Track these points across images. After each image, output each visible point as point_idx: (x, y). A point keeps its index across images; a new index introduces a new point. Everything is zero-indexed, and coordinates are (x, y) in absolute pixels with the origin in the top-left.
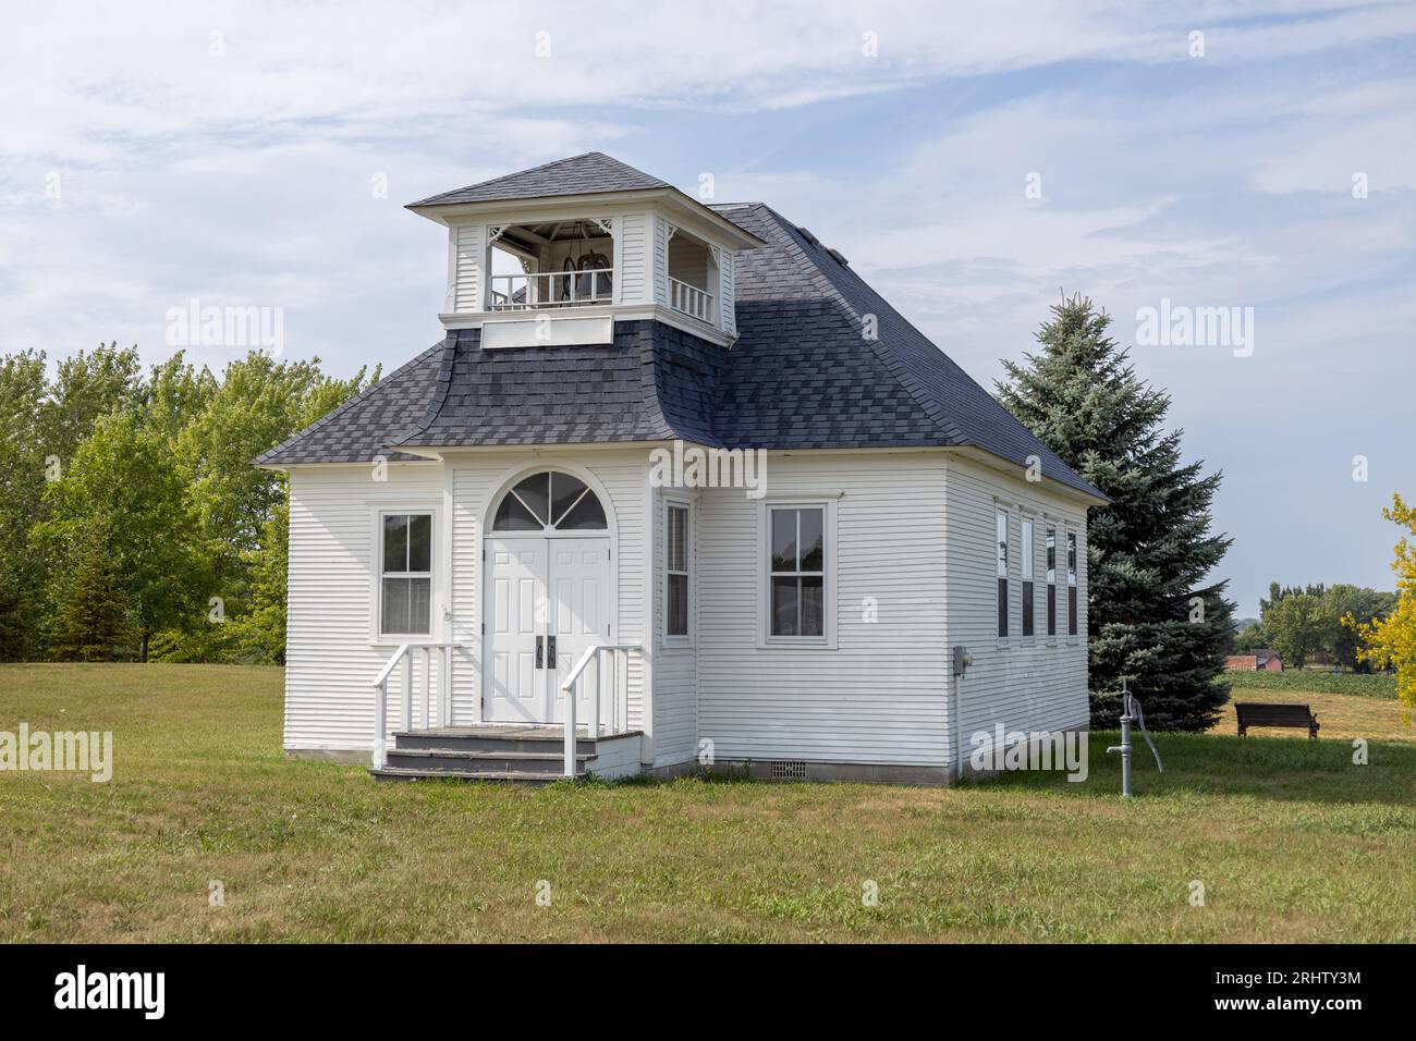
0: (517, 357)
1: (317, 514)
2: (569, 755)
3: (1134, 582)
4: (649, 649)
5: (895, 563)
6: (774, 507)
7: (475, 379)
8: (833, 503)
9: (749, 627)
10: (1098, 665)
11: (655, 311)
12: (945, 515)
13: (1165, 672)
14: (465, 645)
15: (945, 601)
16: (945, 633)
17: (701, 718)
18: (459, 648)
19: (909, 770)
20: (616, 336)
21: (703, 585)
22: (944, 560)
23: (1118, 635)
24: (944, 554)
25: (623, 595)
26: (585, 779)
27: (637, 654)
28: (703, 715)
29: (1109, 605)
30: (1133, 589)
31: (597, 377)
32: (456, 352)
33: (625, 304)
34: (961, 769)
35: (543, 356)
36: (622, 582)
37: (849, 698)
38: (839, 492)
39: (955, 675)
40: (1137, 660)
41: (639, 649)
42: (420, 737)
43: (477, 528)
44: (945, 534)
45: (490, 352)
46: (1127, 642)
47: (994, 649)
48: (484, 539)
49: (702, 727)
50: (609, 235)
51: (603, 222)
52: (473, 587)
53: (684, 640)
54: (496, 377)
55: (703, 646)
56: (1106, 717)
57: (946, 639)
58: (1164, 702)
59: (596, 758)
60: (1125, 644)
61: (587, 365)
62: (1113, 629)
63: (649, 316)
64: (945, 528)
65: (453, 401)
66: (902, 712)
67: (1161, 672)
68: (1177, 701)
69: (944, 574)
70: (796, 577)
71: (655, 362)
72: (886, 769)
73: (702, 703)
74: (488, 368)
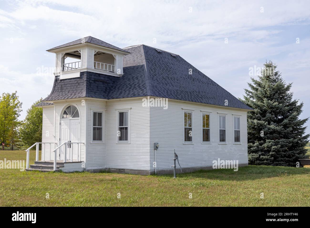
0: (65, 81)
1: (47, 116)
2: (54, 166)
3: (275, 130)
4: (85, 143)
5: (140, 124)
6: (120, 112)
7: (58, 86)
8: (129, 110)
9: (114, 139)
10: (266, 150)
11: (87, 69)
12: (149, 112)
13: (283, 152)
14: (57, 143)
15: (149, 132)
16: (149, 139)
17: (107, 159)
18: (56, 143)
19: (143, 171)
20: (81, 75)
21: (107, 130)
22: (149, 123)
23: (270, 142)
24: (149, 121)
25: (82, 132)
26: (59, 171)
27: (83, 145)
28: (107, 158)
29: (268, 135)
30: (274, 131)
31: (77, 84)
32: (56, 81)
33: (82, 68)
34: (156, 171)
35: (69, 81)
36: (81, 129)
37: (132, 155)
38: (130, 108)
39: (154, 149)
40: (274, 149)
41: (84, 143)
42: (43, 162)
43: (59, 118)
44: (149, 117)
45: (61, 80)
46: (272, 144)
47: (182, 144)
48: (60, 120)
49: (107, 161)
50: (80, 53)
51: (80, 51)
52: (58, 131)
53: (101, 142)
54: (62, 85)
55: (107, 143)
56: (266, 162)
57: (149, 141)
58: (283, 159)
59: (64, 167)
60: (271, 145)
61: (76, 82)
62: (268, 141)
63: (86, 71)
64: (149, 115)
65: (55, 91)
66: (142, 158)
67: (282, 152)
68: (287, 159)
69: (149, 126)
70: (124, 127)
71: (86, 80)
72: (139, 171)
73: (107, 156)
74: (60, 84)
